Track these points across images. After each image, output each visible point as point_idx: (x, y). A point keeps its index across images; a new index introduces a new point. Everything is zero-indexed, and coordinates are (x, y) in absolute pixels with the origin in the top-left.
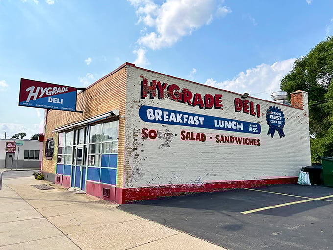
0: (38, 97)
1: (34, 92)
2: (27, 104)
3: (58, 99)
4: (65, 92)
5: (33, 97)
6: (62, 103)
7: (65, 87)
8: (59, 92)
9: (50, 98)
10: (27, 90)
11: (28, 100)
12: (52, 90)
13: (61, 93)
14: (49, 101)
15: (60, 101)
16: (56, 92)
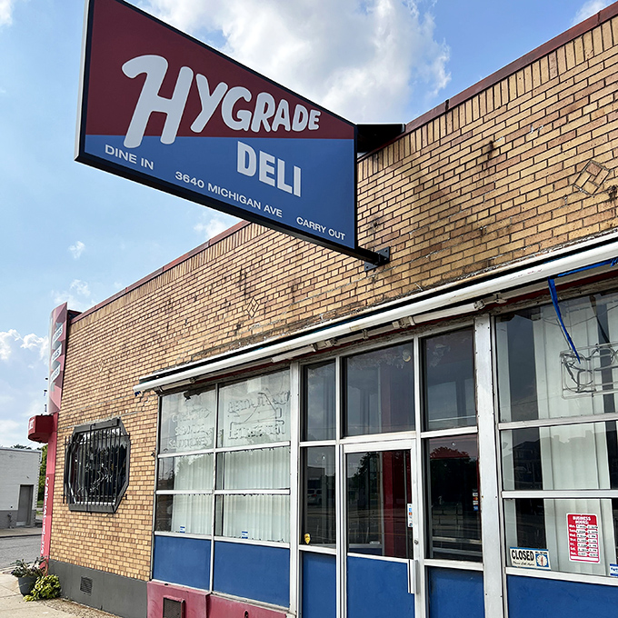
0: (184, 129)
1: (167, 90)
2: (131, 158)
3: (281, 164)
4: (306, 133)
5: (157, 121)
6: (297, 193)
7: (310, 105)
8: (281, 127)
9: (243, 148)
10: (131, 69)
11: (135, 134)
12: (251, 107)
13: (293, 134)
14: (241, 169)
15: (289, 181)
16: (271, 120)
